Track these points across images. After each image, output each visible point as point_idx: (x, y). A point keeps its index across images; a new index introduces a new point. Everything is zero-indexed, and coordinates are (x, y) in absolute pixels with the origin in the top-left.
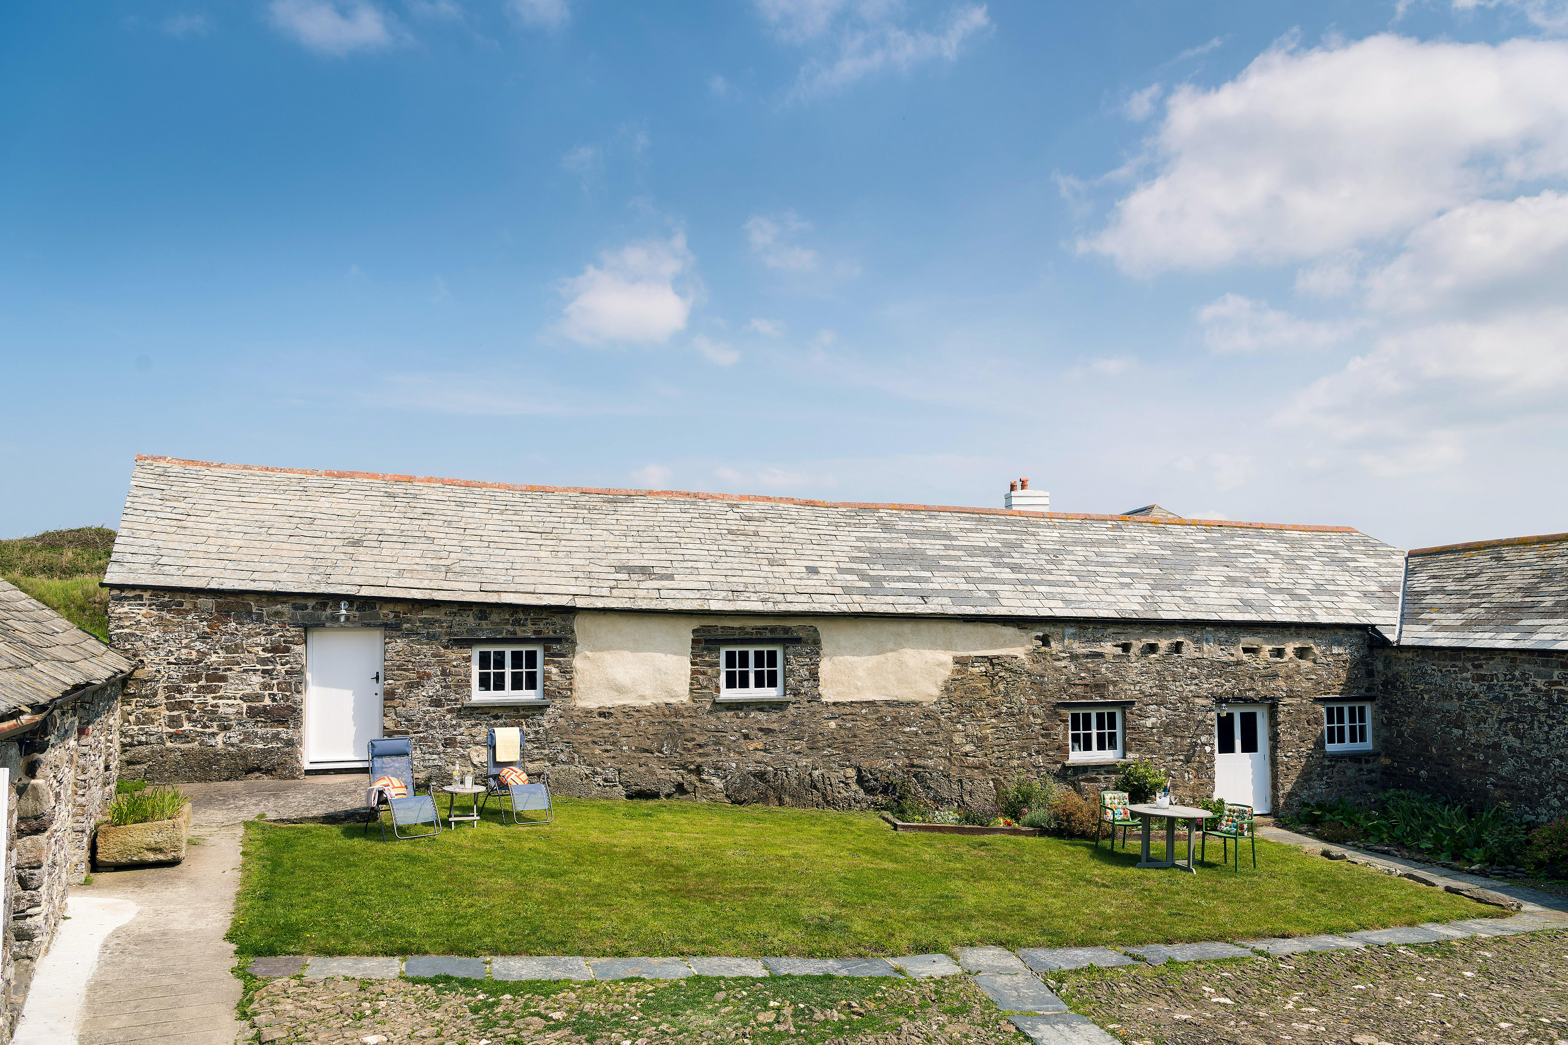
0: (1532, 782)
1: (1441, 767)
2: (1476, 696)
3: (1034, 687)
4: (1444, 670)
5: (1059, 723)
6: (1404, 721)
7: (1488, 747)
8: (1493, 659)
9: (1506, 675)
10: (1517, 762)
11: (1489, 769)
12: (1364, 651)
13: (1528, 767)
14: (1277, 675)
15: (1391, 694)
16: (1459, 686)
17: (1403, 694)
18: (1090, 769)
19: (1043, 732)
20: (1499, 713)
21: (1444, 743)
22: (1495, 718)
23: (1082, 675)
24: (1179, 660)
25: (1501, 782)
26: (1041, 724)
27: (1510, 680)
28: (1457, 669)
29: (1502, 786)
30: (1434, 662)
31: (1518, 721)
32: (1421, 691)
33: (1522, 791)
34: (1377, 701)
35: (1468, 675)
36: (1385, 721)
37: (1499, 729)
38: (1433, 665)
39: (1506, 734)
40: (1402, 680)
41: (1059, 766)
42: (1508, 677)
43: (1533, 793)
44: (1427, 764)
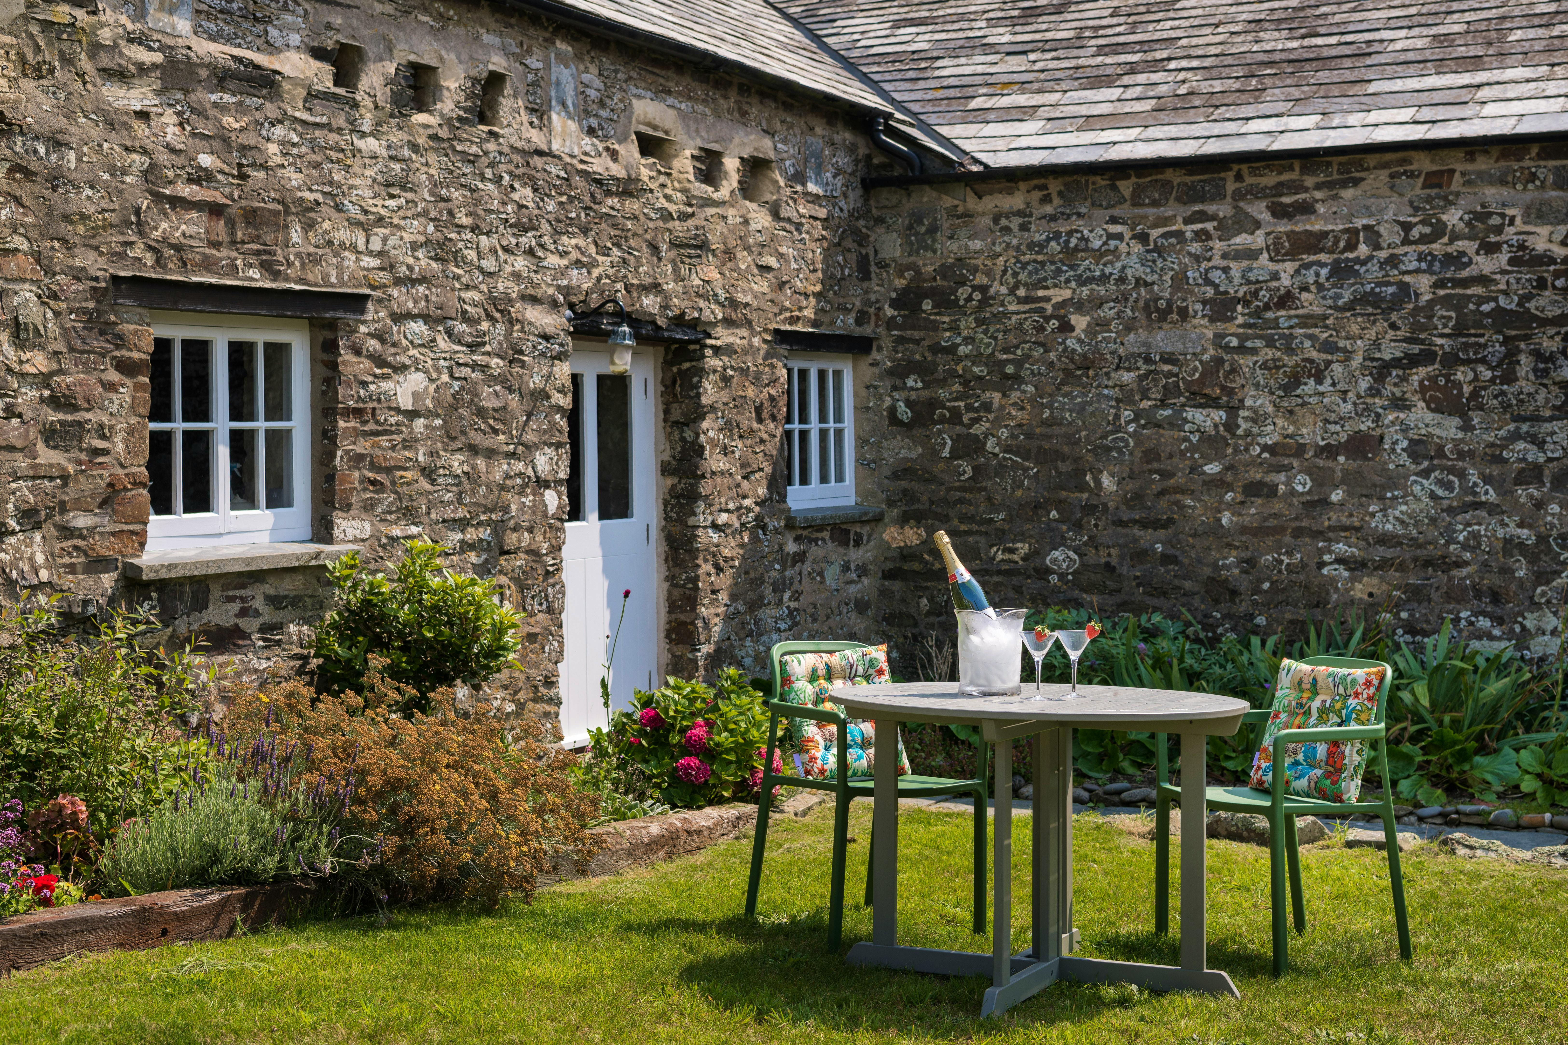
0: (1508, 541)
1: (1136, 531)
2: (1285, 300)
3: (23, 191)
4: (1155, 233)
5: (113, 376)
6: (987, 407)
7: (1330, 451)
8: (1356, 182)
9: (1407, 227)
10: (1449, 486)
11: (1335, 517)
12: (854, 199)
13: (1492, 496)
14: (703, 246)
15: (935, 327)
16: (1216, 276)
17: (980, 322)
18: (216, 593)
19: (54, 417)
20: (1376, 344)
21: (1151, 455)
22: (1357, 361)
23: (206, 160)
24: (491, 146)
25: (1381, 552)
26: (44, 379)
27: (1424, 239)
28: (1209, 226)
29: (1384, 565)
30: (1116, 212)
31: (1451, 360)
32: (1063, 304)
33: (1464, 572)
34: (875, 355)
35: (1258, 239)
36: (904, 412)
37: (1373, 391)
38: (1114, 220)
39: (1400, 404)
40: (981, 279)
41: (108, 580)
42: (1415, 233)
43: (1507, 571)
44: (1078, 526)
